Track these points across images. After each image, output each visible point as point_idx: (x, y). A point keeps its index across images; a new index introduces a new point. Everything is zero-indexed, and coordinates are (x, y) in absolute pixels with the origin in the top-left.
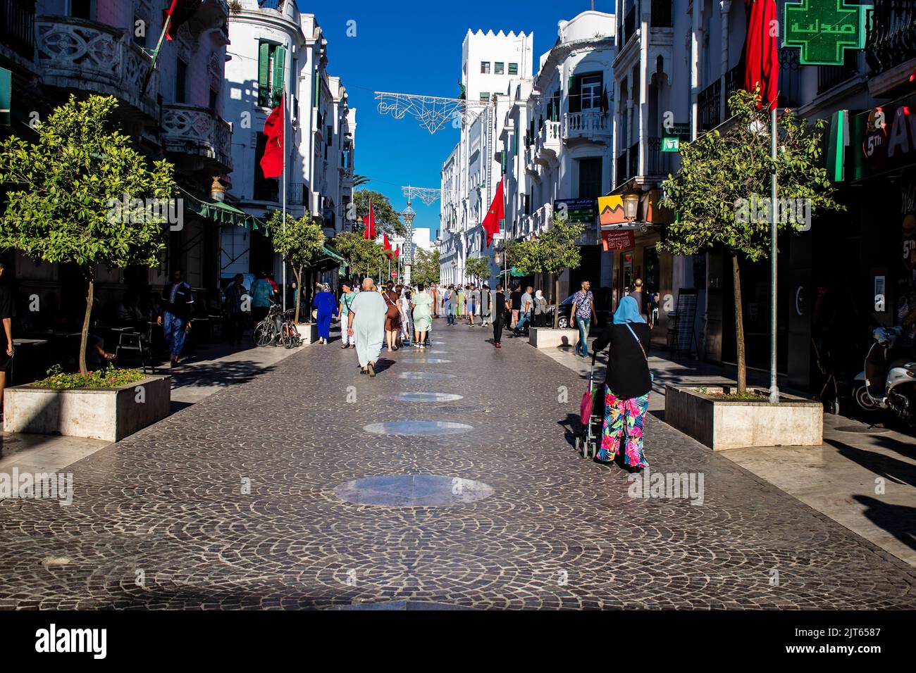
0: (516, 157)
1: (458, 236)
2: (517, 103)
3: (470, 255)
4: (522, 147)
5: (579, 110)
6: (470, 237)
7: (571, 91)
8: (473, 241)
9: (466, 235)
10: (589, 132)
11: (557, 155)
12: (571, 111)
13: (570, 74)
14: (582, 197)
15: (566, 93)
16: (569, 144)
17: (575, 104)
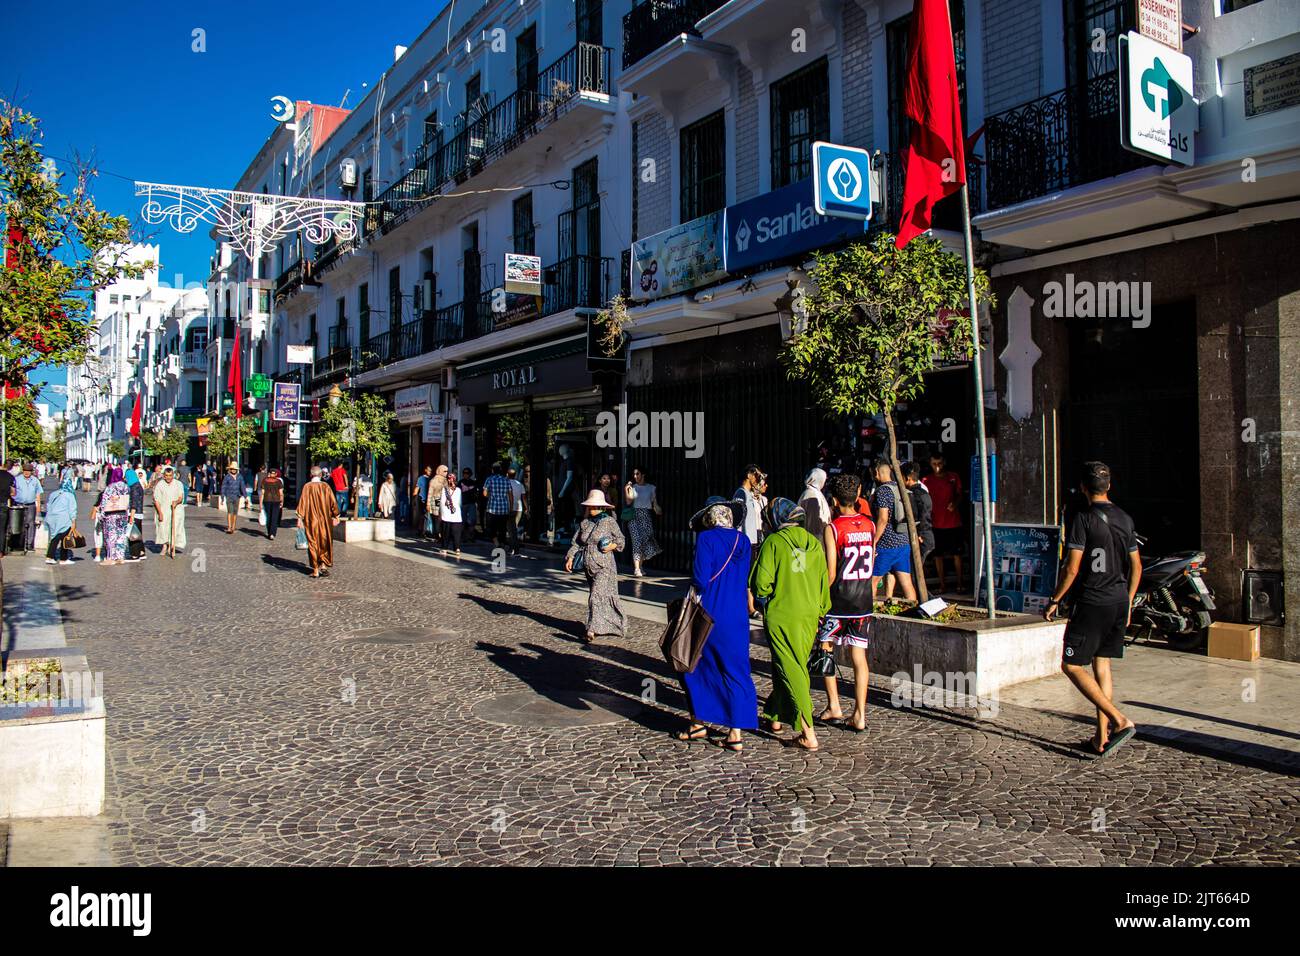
0: (146, 368)
1: (87, 418)
2: (148, 330)
3: (100, 435)
4: (152, 362)
5: (192, 351)
6: (100, 419)
7: (187, 338)
8: (103, 423)
9: (96, 417)
10: (198, 365)
11: (177, 377)
12: (187, 351)
13: (186, 327)
14: (193, 407)
15: (183, 339)
16: (185, 371)
17: (190, 346)
